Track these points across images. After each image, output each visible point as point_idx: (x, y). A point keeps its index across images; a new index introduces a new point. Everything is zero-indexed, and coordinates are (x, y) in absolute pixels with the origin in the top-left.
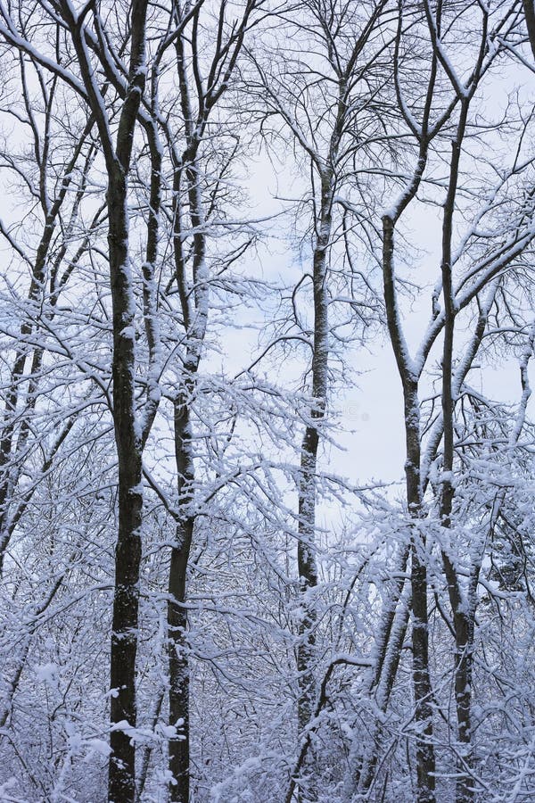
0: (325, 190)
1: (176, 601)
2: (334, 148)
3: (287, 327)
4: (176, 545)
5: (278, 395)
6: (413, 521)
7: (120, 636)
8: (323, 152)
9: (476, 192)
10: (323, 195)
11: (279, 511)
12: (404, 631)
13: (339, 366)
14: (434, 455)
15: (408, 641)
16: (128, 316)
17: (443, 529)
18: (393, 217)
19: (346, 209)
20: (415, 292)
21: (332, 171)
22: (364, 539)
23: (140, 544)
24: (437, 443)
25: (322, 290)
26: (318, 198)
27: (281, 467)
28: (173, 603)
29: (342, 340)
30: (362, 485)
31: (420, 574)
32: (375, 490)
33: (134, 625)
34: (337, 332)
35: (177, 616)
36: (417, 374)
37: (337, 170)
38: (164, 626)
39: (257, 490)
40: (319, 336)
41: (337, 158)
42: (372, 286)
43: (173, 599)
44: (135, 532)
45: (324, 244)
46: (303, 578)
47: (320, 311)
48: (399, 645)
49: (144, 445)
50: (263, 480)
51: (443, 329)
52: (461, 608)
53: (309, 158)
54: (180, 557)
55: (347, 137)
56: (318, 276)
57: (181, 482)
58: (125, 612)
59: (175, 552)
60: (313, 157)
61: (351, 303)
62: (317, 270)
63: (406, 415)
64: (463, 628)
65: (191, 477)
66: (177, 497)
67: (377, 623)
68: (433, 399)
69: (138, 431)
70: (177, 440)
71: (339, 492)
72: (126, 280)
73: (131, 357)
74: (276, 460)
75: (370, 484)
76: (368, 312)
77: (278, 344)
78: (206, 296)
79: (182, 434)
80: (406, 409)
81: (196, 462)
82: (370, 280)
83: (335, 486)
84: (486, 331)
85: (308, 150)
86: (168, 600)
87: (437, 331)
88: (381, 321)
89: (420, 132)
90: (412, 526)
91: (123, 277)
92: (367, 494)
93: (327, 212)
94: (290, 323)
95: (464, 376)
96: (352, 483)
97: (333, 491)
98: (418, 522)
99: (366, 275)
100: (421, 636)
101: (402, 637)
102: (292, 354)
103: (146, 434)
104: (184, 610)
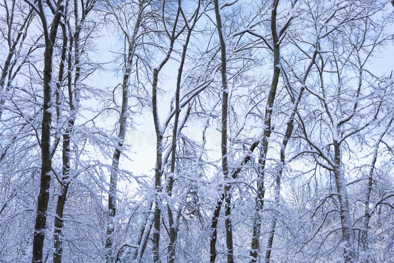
0: (130, 50)
1: (59, 218)
2: (136, 33)
3: (110, 103)
4: (60, 194)
5: (107, 136)
6: (157, 193)
7: (38, 232)
8: (131, 34)
9: (191, 56)
10: (129, 51)
11: (104, 183)
12: (149, 232)
13: (130, 121)
14: (166, 161)
15: (151, 236)
16: (50, 104)
17: (169, 196)
18: (158, 69)
19: (138, 58)
20: (163, 93)
21: (134, 42)
22: (138, 199)
23: (49, 196)
24: (168, 156)
25: (126, 91)
26: (127, 53)
27: (106, 166)
28: (58, 219)
29: (133, 112)
30: (138, 175)
31: (158, 212)
32: (143, 178)
33: (44, 228)
34: (131, 109)
35: (59, 223)
36: (162, 132)
37: (136, 43)
38: (53, 228)
39: (96, 174)
40: (123, 111)
41: (136, 37)
42: (146, 89)
43: (58, 217)
44: (47, 191)
45: (129, 72)
46: (111, 210)
47: (125, 100)
48: (147, 238)
49: (53, 156)
50: (99, 171)
51: (175, 115)
52: (173, 226)
53: (125, 35)
54: (62, 200)
55: (141, 28)
56: (125, 86)
57: (64, 169)
58: (40, 223)
59: (60, 198)
60: (126, 35)
61: (138, 98)
62: (125, 83)
63: (157, 148)
64: (173, 234)
65: (69, 167)
66: (62, 176)
67: (139, 228)
68: (167, 137)
69: (51, 150)
70: (63, 151)
71: (129, 178)
72: (50, 89)
73: (50, 121)
74: (104, 163)
75: (141, 176)
76: (144, 102)
77: (106, 111)
78: (80, 93)
79: (66, 150)
80: (157, 146)
81: (71, 161)
82: (145, 87)
83: (127, 175)
84: (191, 112)
85: (125, 32)
86: (56, 218)
87: (172, 116)
88: (149, 106)
89: (171, 36)
90: (157, 194)
91: (49, 87)
92: (140, 179)
93: (130, 59)
94: (111, 102)
95: (180, 130)
96: (134, 174)
97: (127, 177)
98: (159, 193)
99: (144, 85)
100: (157, 236)
101: (148, 235)
102: (111, 114)
103: (54, 152)
104: (62, 221)
